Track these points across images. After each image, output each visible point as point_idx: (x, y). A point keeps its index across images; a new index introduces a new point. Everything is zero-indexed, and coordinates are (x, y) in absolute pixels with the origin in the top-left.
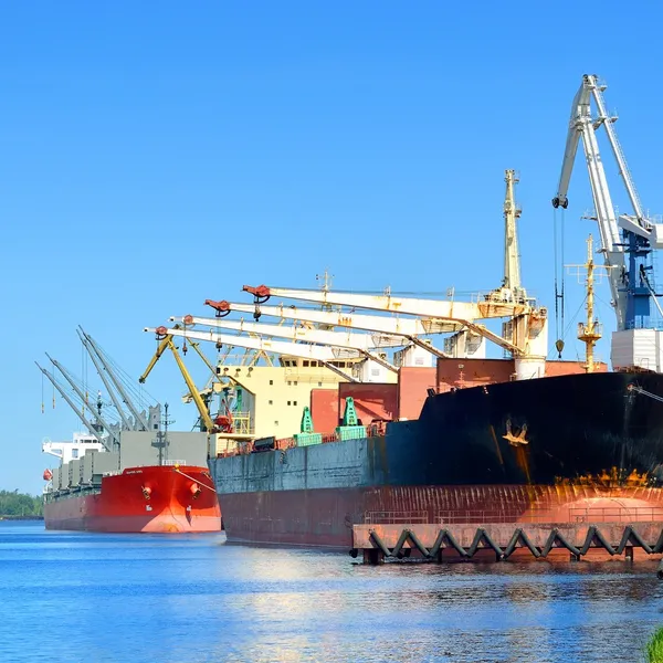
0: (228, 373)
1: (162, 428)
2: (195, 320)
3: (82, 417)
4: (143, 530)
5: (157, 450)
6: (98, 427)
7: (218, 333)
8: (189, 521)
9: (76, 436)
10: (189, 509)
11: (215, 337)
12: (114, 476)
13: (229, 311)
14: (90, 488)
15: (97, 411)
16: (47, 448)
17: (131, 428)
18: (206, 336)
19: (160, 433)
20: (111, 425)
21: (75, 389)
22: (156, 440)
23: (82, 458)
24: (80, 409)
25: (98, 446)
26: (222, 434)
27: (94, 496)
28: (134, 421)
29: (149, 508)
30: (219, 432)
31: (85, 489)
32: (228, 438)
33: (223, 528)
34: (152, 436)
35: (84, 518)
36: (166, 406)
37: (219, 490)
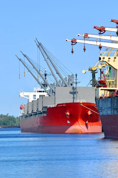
0: (104, 60)
1: (74, 85)
2: (89, 36)
3: (37, 80)
4: (66, 132)
5: (72, 95)
6: (45, 85)
7: (100, 41)
8: (87, 128)
9: (35, 89)
10: (87, 122)
11: (98, 44)
12: (52, 108)
13: (105, 31)
14: (41, 113)
15: (44, 77)
16: (22, 95)
17: (60, 86)
18: (95, 43)
19: (74, 87)
20: (51, 84)
21: (34, 67)
22: (72, 91)
23: (38, 99)
24: (36, 77)
25: (45, 94)
26: (102, 88)
27: (44, 117)
28: (61, 82)
29: (68, 122)
30: (101, 87)
31: (39, 114)
32: (105, 90)
33: (103, 131)
34: (70, 89)
35: (39, 127)
36: (76, 75)
37: (101, 114)
